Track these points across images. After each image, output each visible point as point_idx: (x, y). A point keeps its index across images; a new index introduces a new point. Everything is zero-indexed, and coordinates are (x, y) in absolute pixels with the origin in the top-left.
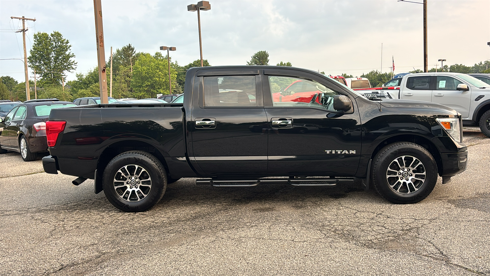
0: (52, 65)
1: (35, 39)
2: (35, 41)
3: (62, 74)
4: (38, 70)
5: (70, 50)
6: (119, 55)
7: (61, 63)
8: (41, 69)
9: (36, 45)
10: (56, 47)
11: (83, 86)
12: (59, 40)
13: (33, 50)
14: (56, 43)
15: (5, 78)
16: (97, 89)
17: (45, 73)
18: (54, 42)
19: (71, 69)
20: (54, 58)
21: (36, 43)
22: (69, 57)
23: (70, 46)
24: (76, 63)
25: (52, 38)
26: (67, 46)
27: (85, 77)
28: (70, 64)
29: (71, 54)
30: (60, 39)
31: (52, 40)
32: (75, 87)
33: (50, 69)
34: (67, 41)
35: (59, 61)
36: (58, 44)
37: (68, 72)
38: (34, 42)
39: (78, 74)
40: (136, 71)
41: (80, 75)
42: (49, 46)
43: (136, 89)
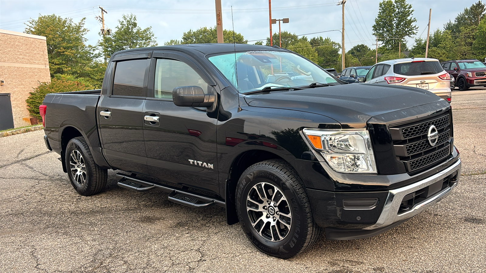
0: (394, 31)
1: (380, 8)
2: (380, 9)
3: (402, 40)
4: (380, 37)
5: (412, 15)
6: (467, 14)
7: (403, 28)
8: (383, 36)
9: (380, 13)
10: (399, 13)
11: (421, 52)
12: (402, 6)
13: (377, 18)
14: (399, 9)
15: (360, 46)
16: (433, 53)
17: (386, 39)
18: (397, 9)
19: (412, 34)
20: (396, 24)
21: (381, 12)
22: (410, 22)
23: (413, 11)
24: (417, 28)
25: (395, 4)
26: (410, 11)
27: (424, 42)
28: (411, 29)
29: (413, 18)
30: (404, 5)
31: (395, 7)
32: (413, 53)
33: (392, 35)
34: (410, 5)
35: (401, 27)
36: (401, 10)
37: (409, 37)
38: (379, 11)
39: (417, 39)
40: (479, 32)
41: (419, 40)
42: (393, 13)
43: (478, 51)
